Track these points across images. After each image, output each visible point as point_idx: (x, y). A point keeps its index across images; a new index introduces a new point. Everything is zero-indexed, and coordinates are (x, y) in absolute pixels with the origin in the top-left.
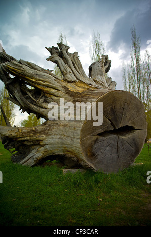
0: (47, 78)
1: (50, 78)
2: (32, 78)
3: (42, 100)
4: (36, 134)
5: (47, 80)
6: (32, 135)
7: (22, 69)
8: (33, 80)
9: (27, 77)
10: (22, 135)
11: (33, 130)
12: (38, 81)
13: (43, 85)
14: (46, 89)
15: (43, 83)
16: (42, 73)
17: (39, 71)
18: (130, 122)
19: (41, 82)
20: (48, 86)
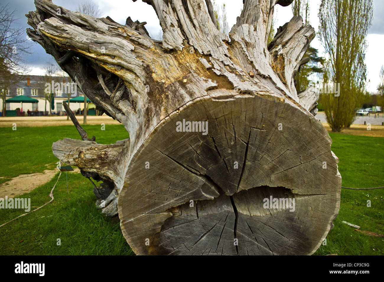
0: (115, 49)
1: (122, 47)
2: (90, 52)
3: (118, 94)
4: (104, 167)
5: (116, 53)
6: (98, 166)
7: (65, 35)
8: (93, 55)
9: (80, 51)
10: (85, 165)
11: (100, 157)
12: (102, 58)
13: (113, 64)
14: (119, 73)
15: (110, 60)
16: (107, 38)
17: (102, 33)
18: (273, 177)
19: (106, 58)
20: (121, 67)
